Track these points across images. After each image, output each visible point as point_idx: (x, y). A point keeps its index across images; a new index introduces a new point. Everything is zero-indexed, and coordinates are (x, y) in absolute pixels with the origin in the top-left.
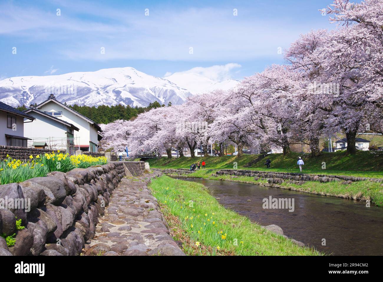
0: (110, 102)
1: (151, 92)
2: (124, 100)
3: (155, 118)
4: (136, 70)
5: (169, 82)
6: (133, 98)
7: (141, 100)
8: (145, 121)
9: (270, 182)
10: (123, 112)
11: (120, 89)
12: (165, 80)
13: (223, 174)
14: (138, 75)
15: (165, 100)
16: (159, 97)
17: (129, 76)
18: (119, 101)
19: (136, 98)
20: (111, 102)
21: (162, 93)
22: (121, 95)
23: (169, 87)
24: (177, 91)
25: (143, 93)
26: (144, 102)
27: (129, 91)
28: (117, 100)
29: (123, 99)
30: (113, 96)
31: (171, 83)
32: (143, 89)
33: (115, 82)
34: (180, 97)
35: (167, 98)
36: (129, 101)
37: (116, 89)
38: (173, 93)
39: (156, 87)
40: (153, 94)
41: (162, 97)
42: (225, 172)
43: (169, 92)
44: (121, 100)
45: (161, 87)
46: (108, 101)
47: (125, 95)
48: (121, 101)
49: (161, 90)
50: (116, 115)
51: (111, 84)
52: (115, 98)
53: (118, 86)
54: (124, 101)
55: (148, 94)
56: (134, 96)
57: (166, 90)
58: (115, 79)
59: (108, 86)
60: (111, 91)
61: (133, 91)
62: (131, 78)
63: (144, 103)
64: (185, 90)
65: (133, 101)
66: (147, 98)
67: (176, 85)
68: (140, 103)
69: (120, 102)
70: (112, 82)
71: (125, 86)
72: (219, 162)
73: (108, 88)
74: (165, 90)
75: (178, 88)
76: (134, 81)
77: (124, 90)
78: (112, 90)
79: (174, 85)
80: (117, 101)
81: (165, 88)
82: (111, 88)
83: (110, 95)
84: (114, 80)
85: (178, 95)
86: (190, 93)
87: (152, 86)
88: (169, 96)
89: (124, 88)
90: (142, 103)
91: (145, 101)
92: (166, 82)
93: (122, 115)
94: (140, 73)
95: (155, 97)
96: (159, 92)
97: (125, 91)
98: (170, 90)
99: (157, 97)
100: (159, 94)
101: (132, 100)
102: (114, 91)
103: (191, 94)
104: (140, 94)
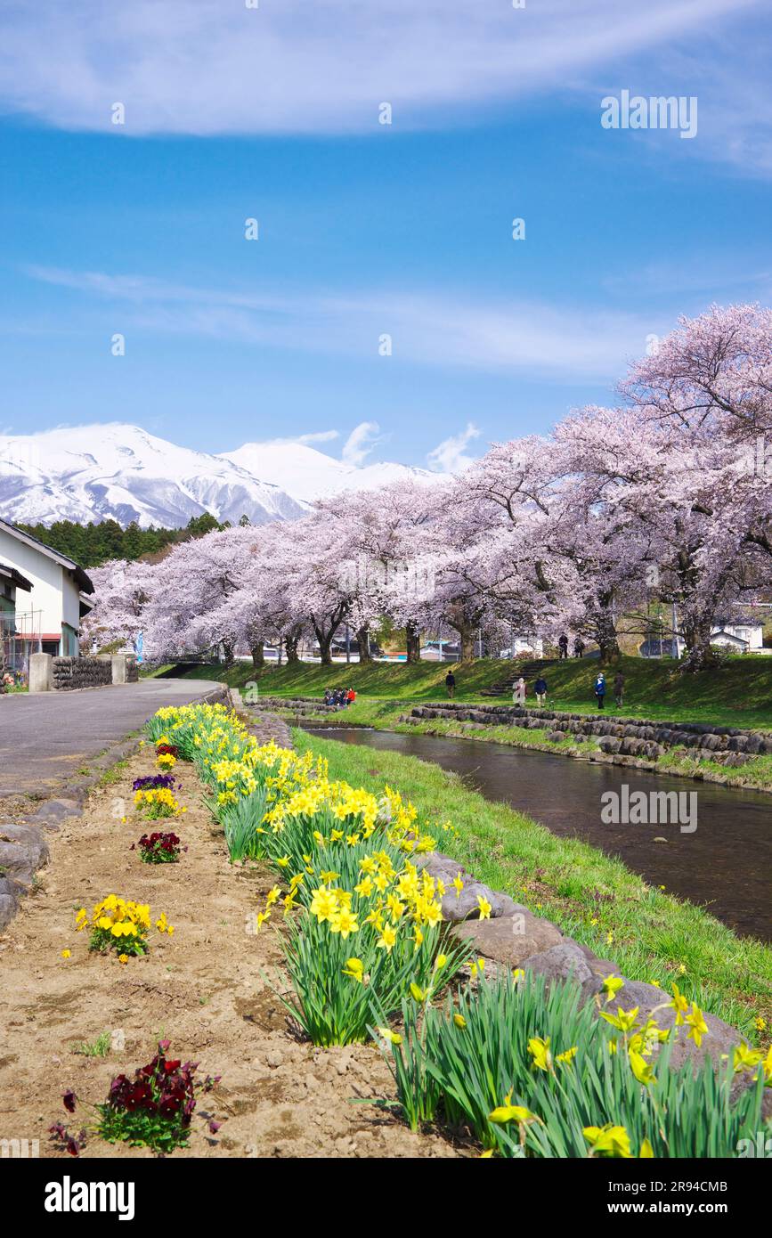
0: (77, 516)
1: (184, 490)
2: (115, 509)
3: (225, 555)
4: (146, 434)
5: (233, 465)
6: (138, 506)
7: (159, 511)
8: (193, 563)
9: (607, 749)
10: (120, 539)
11: (104, 482)
12: (222, 460)
13: (434, 715)
14: (151, 447)
15: (220, 513)
16: (205, 503)
17: (129, 449)
18: (102, 512)
19: (147, 506)
20: (81, 516)
21: (214, 493)
22: (106, 496)
23: (232, 479)
24: (251, 489)
25: (165, 493)
26: (167, 515)
27: (126, 486)
28: (96, 510)
29: (112, 508)
30: (85, 499)
31: (236, 470)
32: (163, 483)
33: (92, 463)
34: (259, 505)
35: (227, 506)
36: (127, 510)
37: (93, 481)
38: (242, 495)
39: (199, 479)
40: (191, 495)
41: (213, 504)
42: (440, 712)
43: (233, 491)
44: (108, 509)
45: (212, 479)
46: (74, 512)
47: (117, 496)
48: (106, 512)
49: (212, 486)
50: (100, 548)
51: (80, 468)
52: (91, 503)
53: (99, 475)
54: (114, 513)
55: (178, 497)
56: (140, 500)
57: (226, 487)
58: (91, 455)
59: (73, 474)
60: (79, 486)
61: (137, 488)
62: (132, 453)
63: (167, 517)
64: (273, 486)
65: (139, 514)
66: (174, 504)
67: (249, 473)
68: (156, 518)
69: (105, 516)
70: (83, 463)
71: (117, 475)
72: (406, 682)
73: (73, 479)
74: (220, 486)
75: (256, 481)
76: (140, 462)
77: (114, 484)
78: (83, 484)
79: (244, 474)
80: (96, 513)
81: (221, 482)
82: (81, 479)
83: (79, 498)
84: (89, 458)
85: (254, 498)
86: (284, 494)
87: (188, 477)
88: (232, 501)
89: (115, 479)
90: (162, 519)
91: (170, 514)
92: (225, 465)
93: (115, 548)
94: (157, 442)
95: (196, 504)
96: (205, 491)
97: (118, 487)
98: (236, 487)
99: (201, 504)
100: (206, 496)
101: (136, 509)
102: (89, 487)
103: (289, 498)
104: (157, 494)
